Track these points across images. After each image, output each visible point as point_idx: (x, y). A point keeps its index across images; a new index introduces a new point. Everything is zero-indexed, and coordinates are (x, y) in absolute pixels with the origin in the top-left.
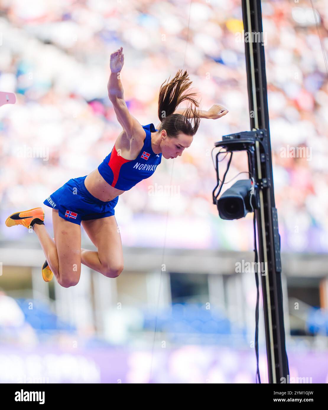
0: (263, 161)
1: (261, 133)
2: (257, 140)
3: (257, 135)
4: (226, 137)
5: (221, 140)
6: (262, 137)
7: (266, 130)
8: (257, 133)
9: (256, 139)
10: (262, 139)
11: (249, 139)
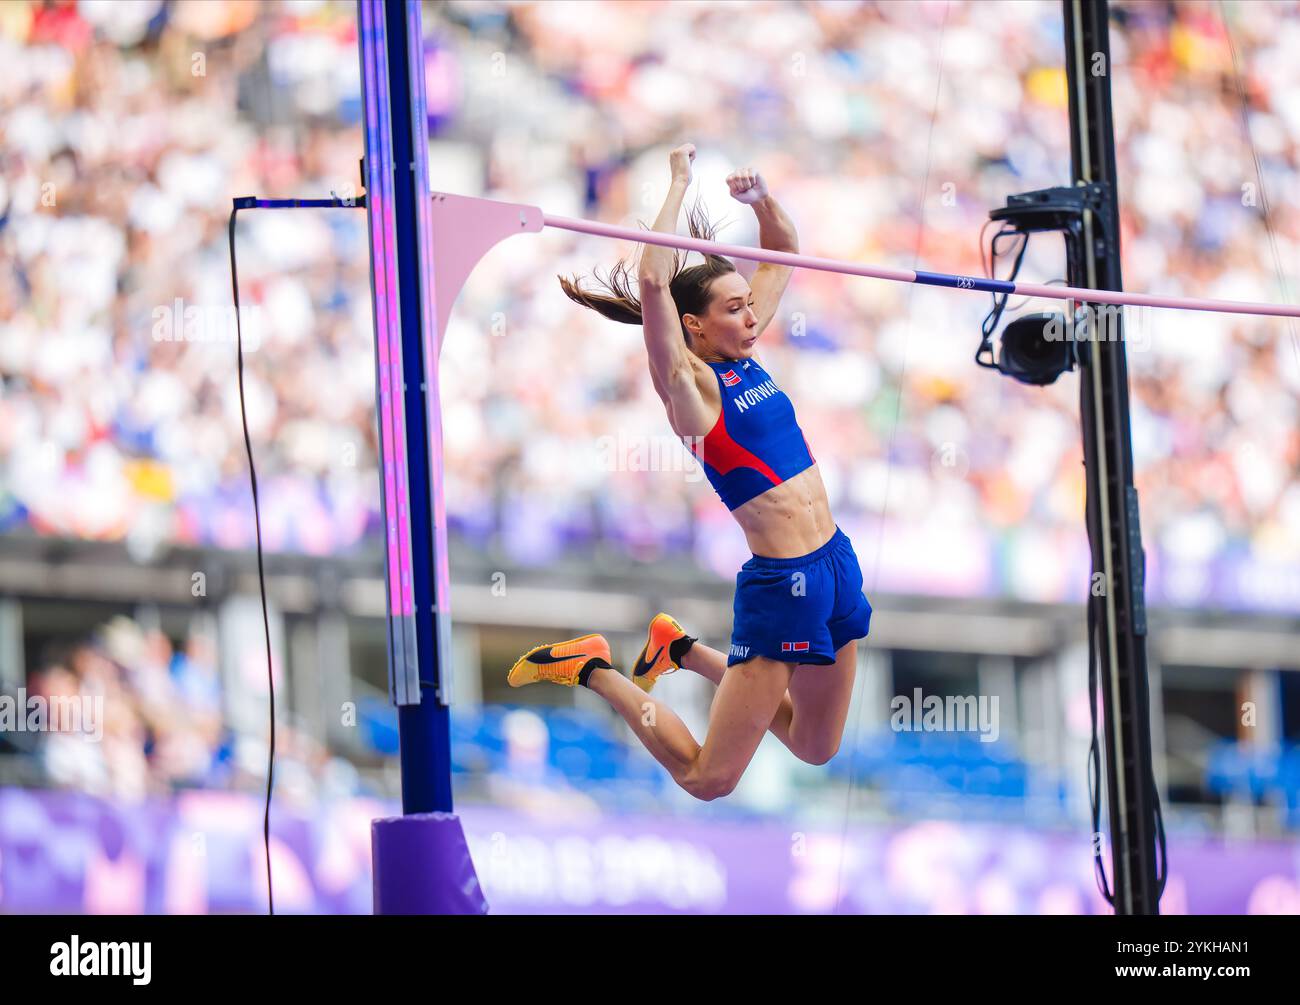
0: (1100, 255)
1: (1097, 190)
2: (1090, 208)
3: (1088, 196)
4: (1016, 198)
5: (1003, 204)
6: (1097, 199)
7: (1108, 184)
8: (1088, 190)
9: (1084, 204)
10: (1098, 206)
11: (1069, 203)
